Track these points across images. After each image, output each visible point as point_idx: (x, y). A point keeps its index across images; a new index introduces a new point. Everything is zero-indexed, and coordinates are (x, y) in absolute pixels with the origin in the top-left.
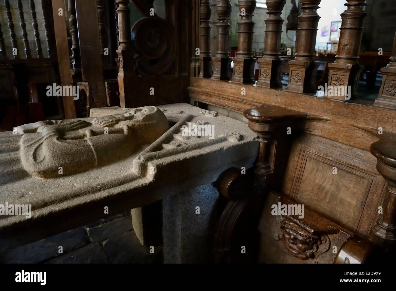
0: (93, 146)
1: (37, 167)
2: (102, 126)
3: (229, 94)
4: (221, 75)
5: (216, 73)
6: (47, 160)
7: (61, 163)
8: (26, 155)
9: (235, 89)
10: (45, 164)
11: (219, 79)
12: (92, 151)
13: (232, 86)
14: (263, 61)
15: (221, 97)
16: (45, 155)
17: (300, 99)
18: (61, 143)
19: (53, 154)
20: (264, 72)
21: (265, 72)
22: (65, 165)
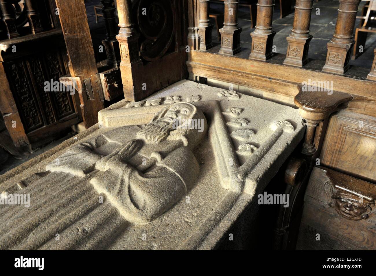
0: (177, 172)
1: (144, 214)
2: (157, 142)
3: (248, 71)
4: (233, 49)
5: (225, 46)
6: (148, 203)
7: (162, 202)
8: (124, 205)
9: (258, 67)
10: (149, 209)
11: (232, 54)
12: (180, 178)
13: (253, 64)
14: (294, 40)
15: (239, 75)
16: (144, 199)
17: (343, 81)
18: (149, 179)
19: (152, 196)
20: (293, 50)
21: (295, 51)
22: (166, 203)
